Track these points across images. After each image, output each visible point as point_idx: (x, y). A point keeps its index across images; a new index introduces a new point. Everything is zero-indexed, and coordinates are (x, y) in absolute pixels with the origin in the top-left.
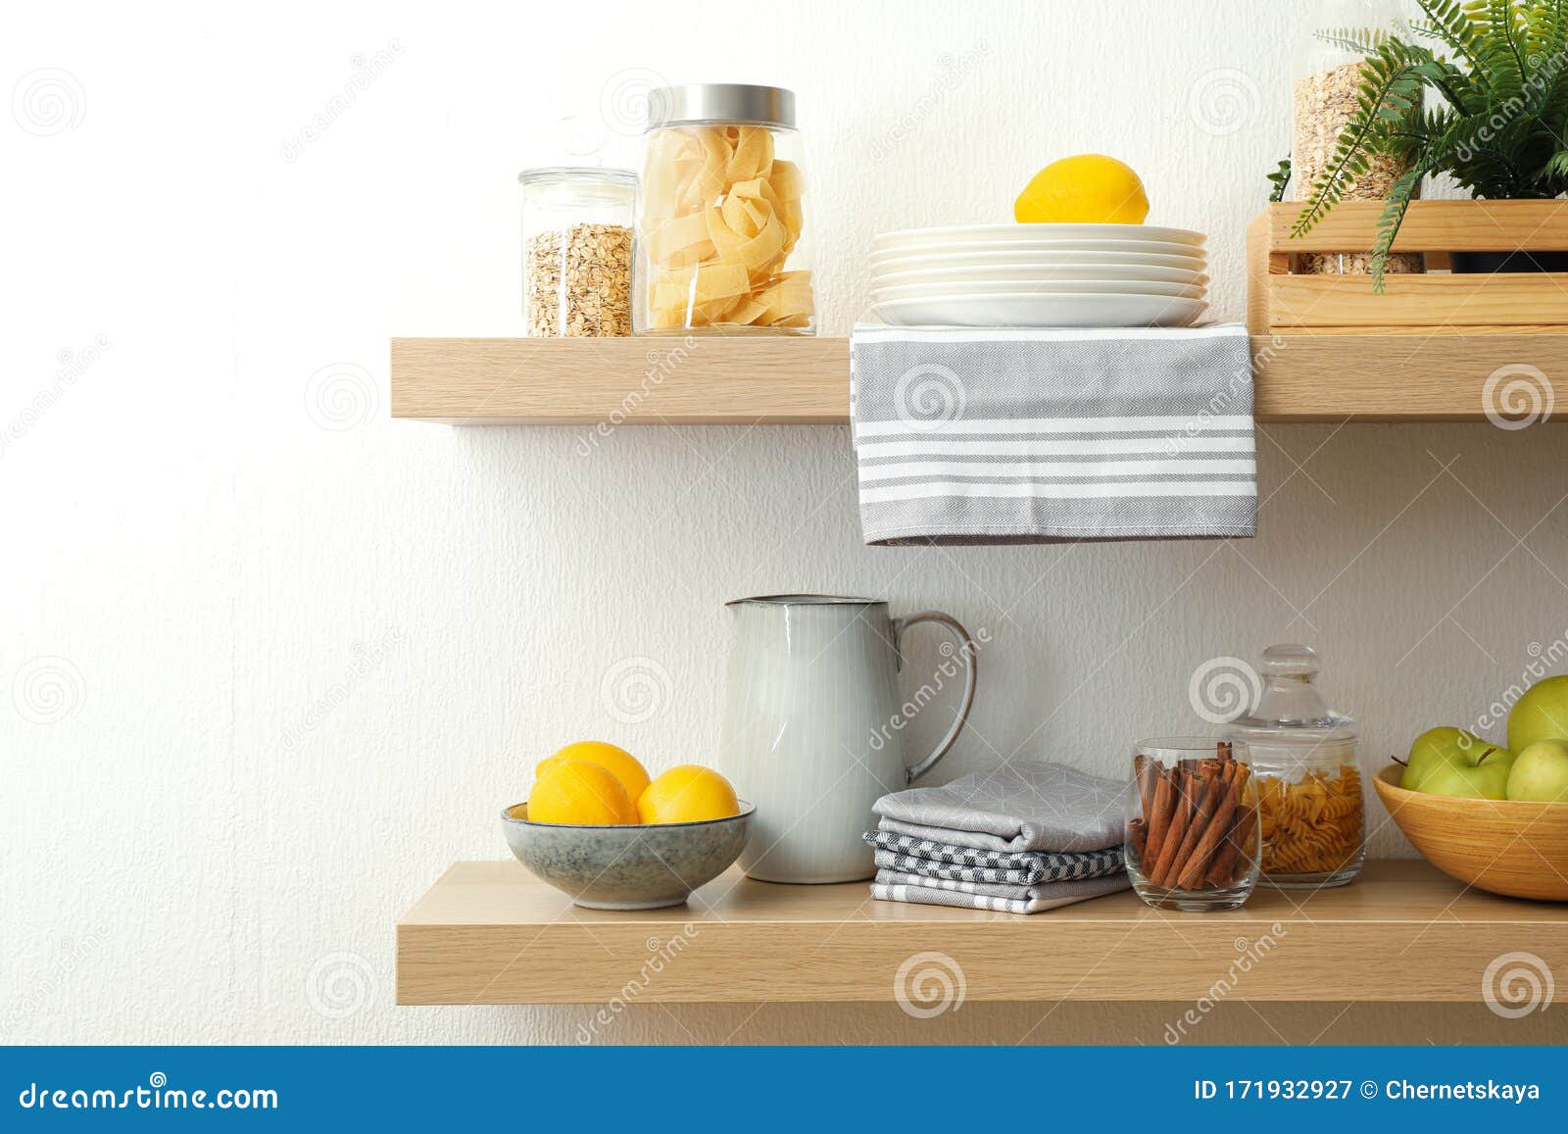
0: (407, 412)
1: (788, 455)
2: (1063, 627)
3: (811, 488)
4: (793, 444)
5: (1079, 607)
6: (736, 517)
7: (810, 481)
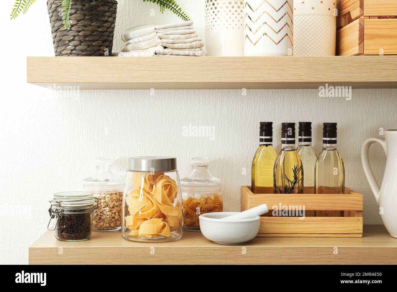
0: (32, 81)
1: (160, 99)
2: (247, 152)
3: (167, 109)
4: (162, 96)
5: (253, 146)
6: (144, 118)
7: (167, 107)
